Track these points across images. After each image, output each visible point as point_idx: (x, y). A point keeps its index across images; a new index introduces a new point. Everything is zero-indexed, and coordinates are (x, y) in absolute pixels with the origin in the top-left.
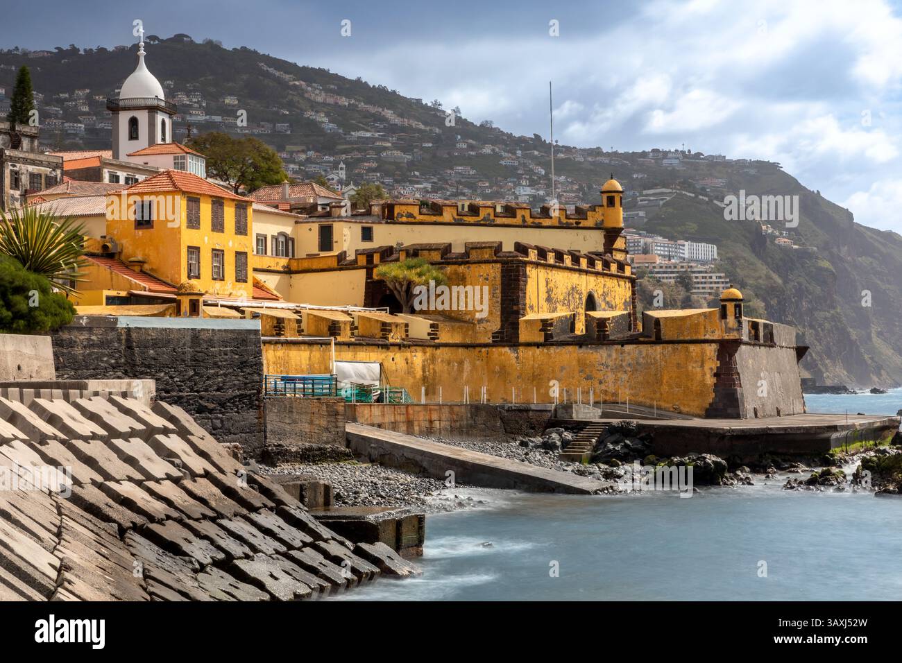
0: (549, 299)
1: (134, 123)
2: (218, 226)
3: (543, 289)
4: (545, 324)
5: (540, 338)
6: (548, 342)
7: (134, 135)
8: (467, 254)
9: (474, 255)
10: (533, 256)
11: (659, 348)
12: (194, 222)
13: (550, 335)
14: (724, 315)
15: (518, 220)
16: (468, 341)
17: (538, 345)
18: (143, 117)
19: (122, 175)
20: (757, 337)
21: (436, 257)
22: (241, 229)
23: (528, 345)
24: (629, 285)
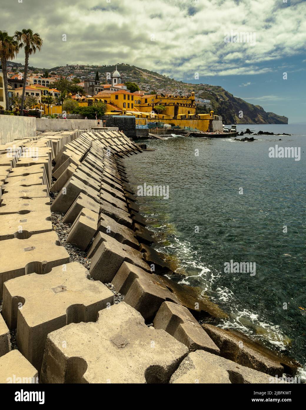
0: (182, 112)
1: (115, 80)
2: (129, 99)
3: (181, 110)
4: (181, 116)
6: (182, 119)
7: (115, 82)
8: (169, 104)
9: (170, 105)
10: (180, 105)
11: (200, 120)
12: (125, 98)
13: (183, 118)
14: (211, 115)
15: (177, 98)
16: (169, 118)
17: (180, 119)
18: (117, 79)
19: (113, 89)
20: (216, 119)
21: (164, 105)
22: (132, 100)
23: (178, 119)
24: (195, 109)
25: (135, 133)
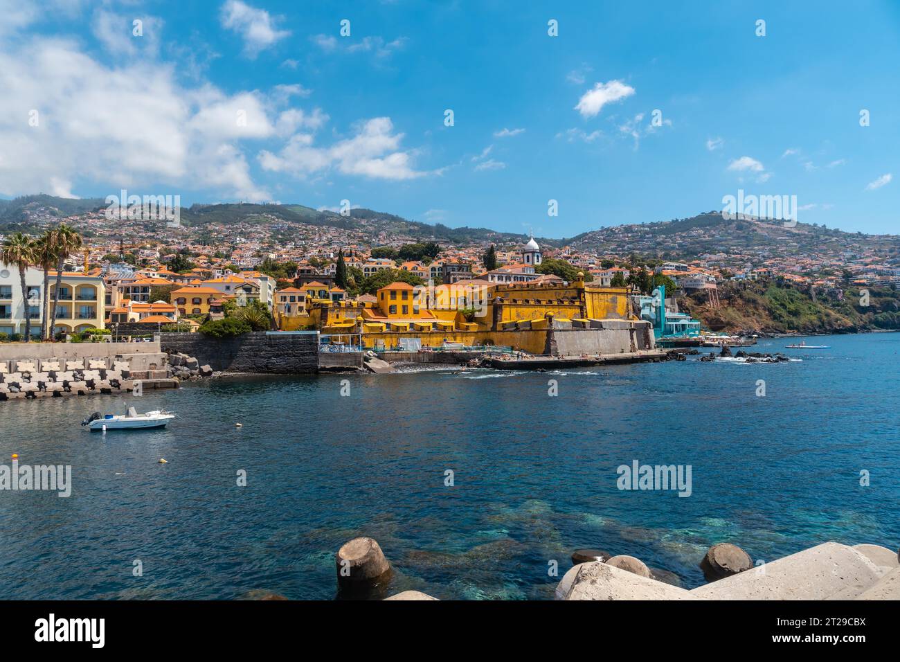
1: (528, 257)
2: (405, 298)
4: (503, 325)
5: (502, 329)
6: (505, 330)
7: (528, 261)
11: (531, 333)
12: (394, 298)
14: (546, 321)
16: (484, 330)
17: (501, 331)
20: (584, 327)
23: (499, 331)
25: (317, 361)
